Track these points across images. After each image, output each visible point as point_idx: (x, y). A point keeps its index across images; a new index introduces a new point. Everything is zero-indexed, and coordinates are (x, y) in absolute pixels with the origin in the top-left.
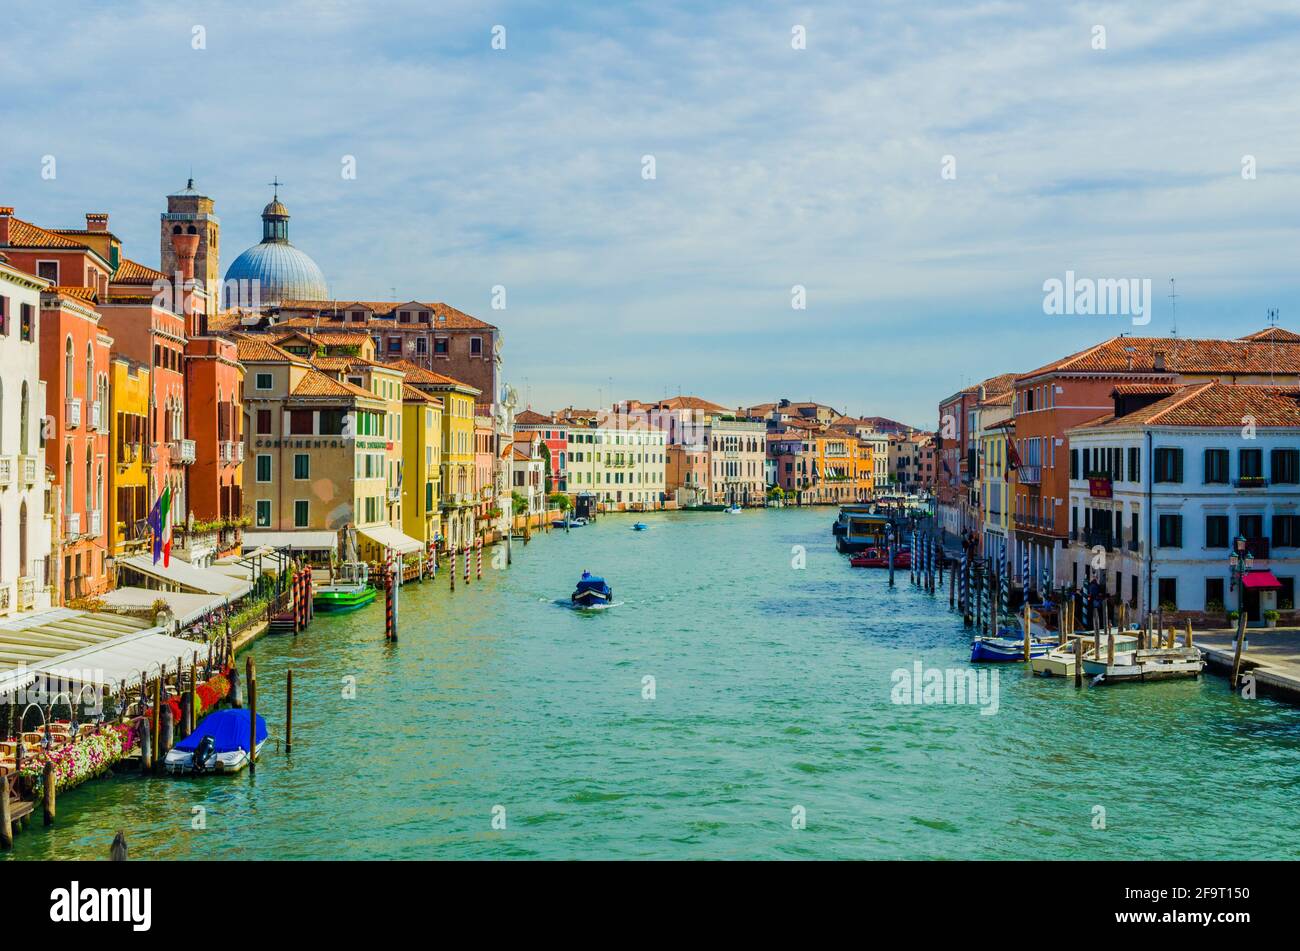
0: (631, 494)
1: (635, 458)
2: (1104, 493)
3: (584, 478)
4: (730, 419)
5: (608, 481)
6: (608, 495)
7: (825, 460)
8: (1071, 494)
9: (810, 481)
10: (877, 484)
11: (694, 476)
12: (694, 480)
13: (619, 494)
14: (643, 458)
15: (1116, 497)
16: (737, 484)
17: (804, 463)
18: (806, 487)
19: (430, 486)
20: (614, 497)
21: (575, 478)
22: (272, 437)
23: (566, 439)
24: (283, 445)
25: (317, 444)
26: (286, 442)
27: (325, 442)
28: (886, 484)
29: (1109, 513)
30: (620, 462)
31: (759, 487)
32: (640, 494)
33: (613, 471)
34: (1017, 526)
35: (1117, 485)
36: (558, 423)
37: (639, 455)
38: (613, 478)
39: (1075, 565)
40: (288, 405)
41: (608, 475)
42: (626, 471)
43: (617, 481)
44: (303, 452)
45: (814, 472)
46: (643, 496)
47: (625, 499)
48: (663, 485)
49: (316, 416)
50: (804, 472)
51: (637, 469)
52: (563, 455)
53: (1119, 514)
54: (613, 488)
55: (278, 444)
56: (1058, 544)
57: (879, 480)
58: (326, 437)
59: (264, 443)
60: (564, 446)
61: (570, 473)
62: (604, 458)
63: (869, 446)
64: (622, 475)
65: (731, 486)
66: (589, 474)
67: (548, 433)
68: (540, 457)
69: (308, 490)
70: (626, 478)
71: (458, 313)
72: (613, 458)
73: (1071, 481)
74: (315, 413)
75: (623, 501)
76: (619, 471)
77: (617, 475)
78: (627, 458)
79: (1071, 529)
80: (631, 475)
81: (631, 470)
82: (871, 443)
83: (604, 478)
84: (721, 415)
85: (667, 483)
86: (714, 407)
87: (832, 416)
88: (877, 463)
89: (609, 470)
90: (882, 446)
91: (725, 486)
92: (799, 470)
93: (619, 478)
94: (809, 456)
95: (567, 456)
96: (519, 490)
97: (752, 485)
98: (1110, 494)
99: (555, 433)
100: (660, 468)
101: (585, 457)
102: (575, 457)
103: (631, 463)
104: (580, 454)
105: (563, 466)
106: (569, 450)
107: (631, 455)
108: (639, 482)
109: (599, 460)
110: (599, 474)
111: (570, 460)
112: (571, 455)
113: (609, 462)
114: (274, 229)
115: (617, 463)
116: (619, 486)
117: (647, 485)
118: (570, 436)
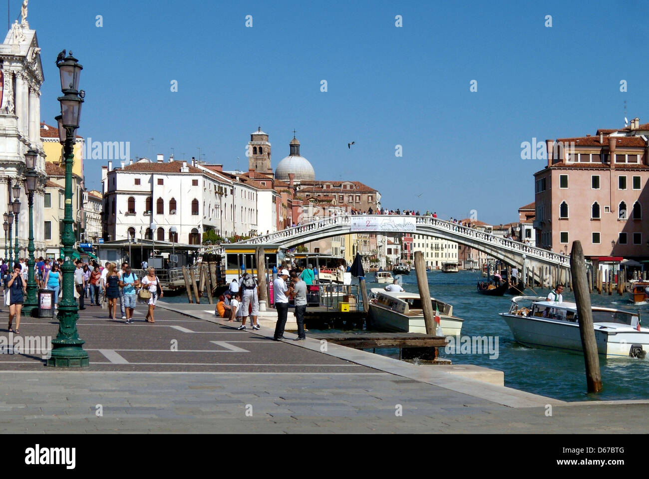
0: (442, 262)
1: (444, 246)
5: (432, 256)
6: (432, 262)
11: (471, 255)
12: (471, 257)
13: (437, 262)
14: (447, 247)
19: (353, 246)
20: (434, 264)
23: (413, 237)
30: (437, 248)
33: (434, 252)
37: (446, 245)
38: (434, 255)
41: (432, 253)
42: (440, 252)
43: (436, 257)
47: (439, 264)
48: (457, 259)
51: (445, 251)
52: (411, 244)
54: (434, 259)
60: (412, 240)
62: (430, 246)
64: (438, 253)
68: (399, 243)
70: (440, 255)
71: (364, 185)
72: (434, 246)
77: (436, 253)
78: (440, 246)
80: (442, 253)
81: (442, 252)
83: (430, 255)
84: (485, 227)
85: (459, 258)
86: (482, 223)
89: (432, 251)
91: (486, 261)
93: (437, 255)
95: (413, 245)
96: (389, 256)
100: (456, 251)
101: (421, 245)
102: (417, 245)
103: (442, 248)
104: (419, 244)
105: (411, 249)
106: (414, 242)
107: (442, 245)
108: (446, 257)
109: (427, 247)
110: (427, 253)
111: (415, 246)
112: (415, 244)
113: (432, 248)
114: (294, 150)
115: (435, 248)
116: (437, 259)
117: (449, 259)
118: (415, 237)
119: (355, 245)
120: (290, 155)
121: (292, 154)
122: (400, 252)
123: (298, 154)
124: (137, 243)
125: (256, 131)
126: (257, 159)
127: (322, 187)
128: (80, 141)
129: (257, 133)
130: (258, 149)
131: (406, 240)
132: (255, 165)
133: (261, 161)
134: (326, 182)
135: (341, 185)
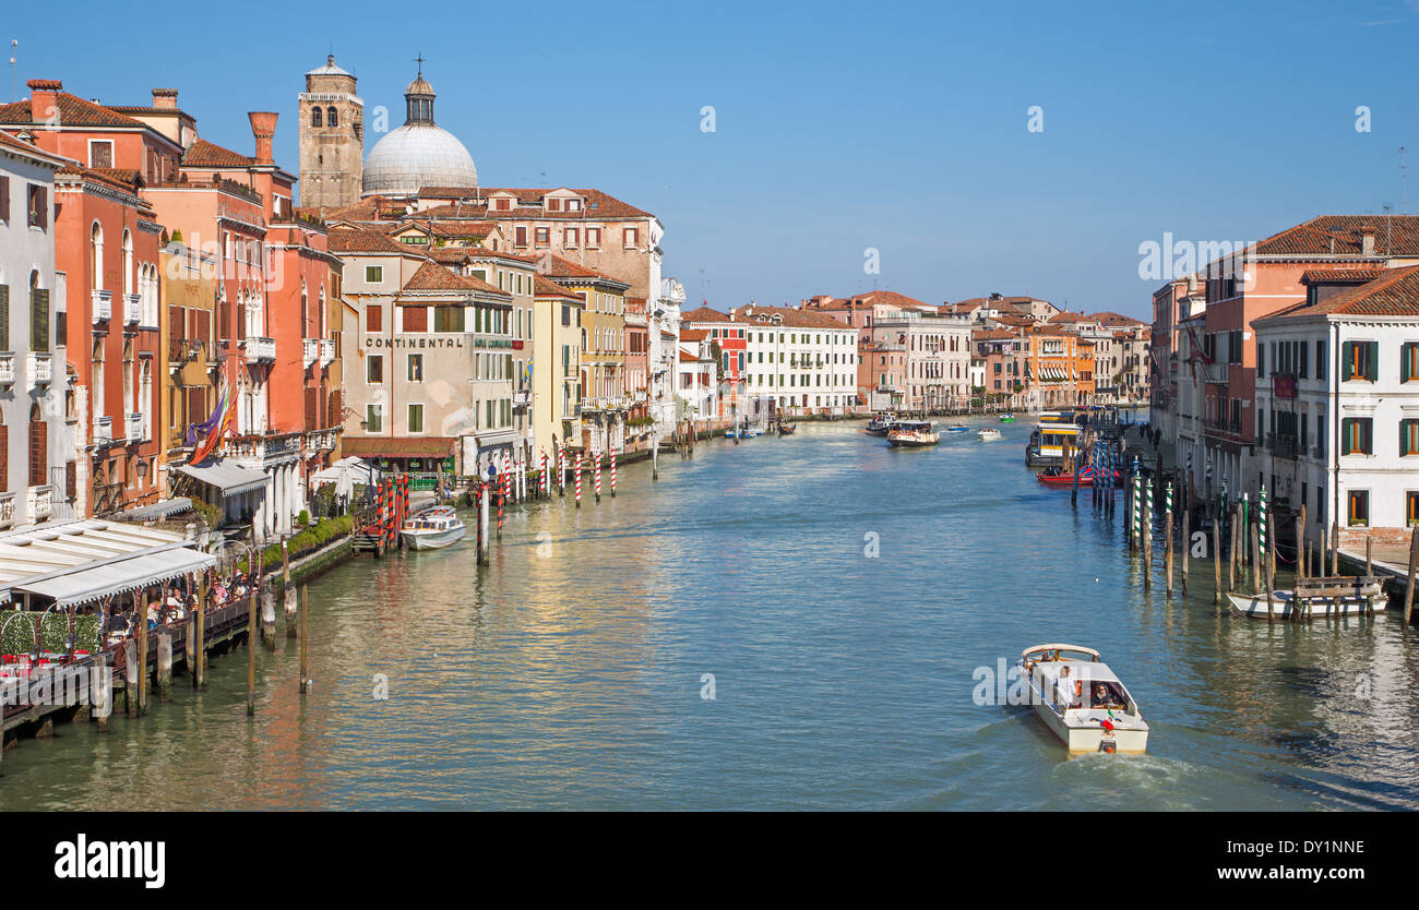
0: (818, 398)
1: (823, 359)
2: (1288, 393)
3: (766, 380)
4: (931, 315)
5: (793, 384)
6: (793, 398)
7: (1040, 360)
8: (1258, 394)
9: (1022, 383)
10: (1099, 386)
11: (889, 378)
12: (889, 382)
13: (805, 397)
14: (831, 359)
15: (1302, 397)
16: (938, 386)
17: (1016, 363)
18: (1018, 390)
20: (799, 401)
21: (755, 379)
22: (384, 335)
23: (746, 338)
24: (395, 344)
25: (432, 344)
26: (398, 341)
27: (441, 341)
28: (1110, 386)
29: (1294, 415)
30: (806, 364)
31: (962, 390)
32: (828, 397)
33: (799, 372)
34: (1206, 431)
35: (1302, 384)
36: (736, 321)
37: (828, 355)
38: (798, 380)
39: (1261, 474)
40: (400, 299)
41: (793, 377)
42: (813, 372)
43: (802, 385)
44: (417, 351)
45: (1027, 373)
46: (832, 400)
47: (811, 403)
48: (855, 388)
49: (431, 311)
50: (1016, 373)
51: (826, 369)
52: (742, 355)
53: (1304, 417)
54: (798, 391)
55: (389, 344)
56: (1245, 451)
57: (1102, 381)
58: (442, 335)
59: (374, 342)
60: (744, 347)
61: (750, 376)
62: (788, 358)
63: (1091, 345)
64: (808, 376)
65: (931, 389)
66: (771, 377)
67: (726, 331)
68: (710, 358)
69: (423, 393)
70: (813, 380)
71: (612, 197)
72: (798, 358)
73: (1257, 380)
74: (429, 308)
75: (809, 406)
76: (806, 372)
77: (803, 376)
78: (813, 358)
79: (1257, 435)
80: (818, 376)
81: (819, 372)
82: (1093, 341)
83: (787, 380)
84: (921, 310)
85: (859, 386)
86: (913, 302)
87: (1049, 311)
88: (1099, 364)
89: (794, 372)
90: (1105, 343)
91: (925, 390)
92: (1009, 370)
93: (805, 380)
94: (1021, 356)
95: (746, 357)
96: (684, 394)
97: (955, 388)
98: (1294, 394)
99: (733, 332)
100: (851, 369)
101: (766, 358)
102: (755, 358)
103: (818, 364)
104: (761, 354)
105: (742, 368)
106: (748, 350)
107: (819, 355)
108: (828, 384)
109: (782, 361)
110: (782, 376)
111: (750, 361)
112: (750, 354)
113: (793, 363)
114: (416, 110)
115: (802, 364)
116: (805, 389)
117: (836, 389)
118: (750, 335)
120: (406, 124)
121: (410, 120)
122: (713, 380)
123: (430, 122)
125: (320, 66)
126: (321, 139)
127: (485, 205)
129: (323, 70)
130: (325, 113)
131: (727, 345)
133: (333, 146)
135: (542, 199)
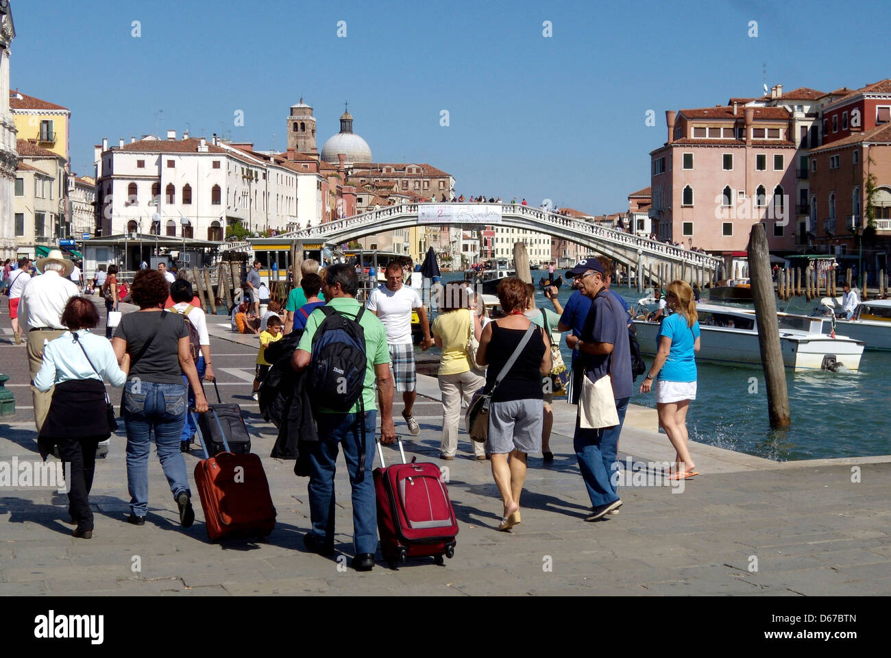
0: (531, 261)
1: (533, 241)
3: (505, 252)
11: (568, 251)
12: (567, 253)
14: (537, 241)
19: (420, 242)
21: (500, 251)
23: (495, 231)
30: (525, 243)
32: (535, 261)
42: (528, 248)
46: (537, 262)
48: (550, 256)
51: (535, 247)
52: (493, 239)
60: (493, 234)
61: (497, 249)
66: (507, 250)
68: (477, 238)
71: (434, 168)
72: (521, 241)
78: (528, 241)
80: (531, 250)
81: (531, 248)
85: (552, 255)
95: (495, 240)
96: (464, 253)
99: (489, 228)
100: (548, 247)
101: (505, 240)
102: (500, 240)
103: (531, 244)
104: (502, 239)
105: (493, 245)
106: (496, 236)
107: (531, 239)
108: (535, 254)
109: (513, 242)
111: (497, 242)
112: (497, 239)
114: (345, 126)
117: (540, 256)
118: (497, 229)
119: (423, 241)
120: (340, 133)
121: (343, 131)
122: (478, 248)
123: (350, 131)
124: (136, 239)
125: (296, 103)
126: (297, 138)
127: (381, 171)
128: (65, 113)
129: (298, 105)
130: (299, 125)
131: (485, 234)
132: (295, 145)
133: (303, 140)
134: (385, 165)
135: (405, 168)
